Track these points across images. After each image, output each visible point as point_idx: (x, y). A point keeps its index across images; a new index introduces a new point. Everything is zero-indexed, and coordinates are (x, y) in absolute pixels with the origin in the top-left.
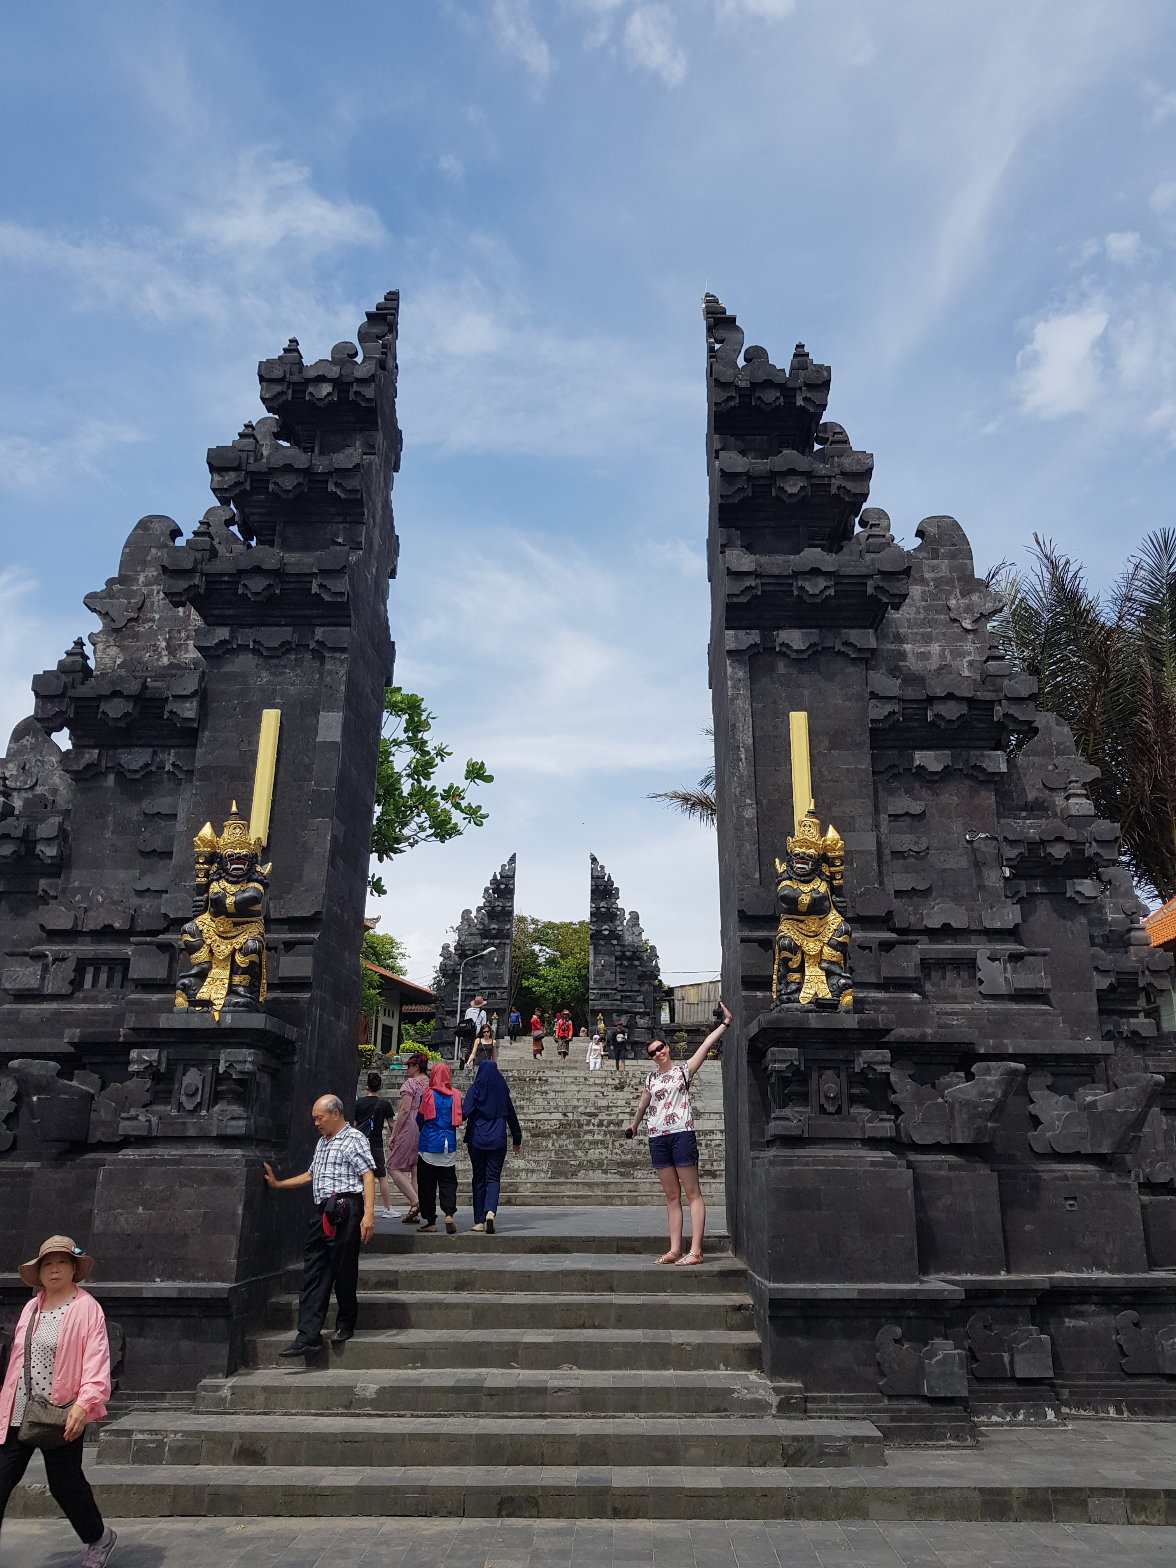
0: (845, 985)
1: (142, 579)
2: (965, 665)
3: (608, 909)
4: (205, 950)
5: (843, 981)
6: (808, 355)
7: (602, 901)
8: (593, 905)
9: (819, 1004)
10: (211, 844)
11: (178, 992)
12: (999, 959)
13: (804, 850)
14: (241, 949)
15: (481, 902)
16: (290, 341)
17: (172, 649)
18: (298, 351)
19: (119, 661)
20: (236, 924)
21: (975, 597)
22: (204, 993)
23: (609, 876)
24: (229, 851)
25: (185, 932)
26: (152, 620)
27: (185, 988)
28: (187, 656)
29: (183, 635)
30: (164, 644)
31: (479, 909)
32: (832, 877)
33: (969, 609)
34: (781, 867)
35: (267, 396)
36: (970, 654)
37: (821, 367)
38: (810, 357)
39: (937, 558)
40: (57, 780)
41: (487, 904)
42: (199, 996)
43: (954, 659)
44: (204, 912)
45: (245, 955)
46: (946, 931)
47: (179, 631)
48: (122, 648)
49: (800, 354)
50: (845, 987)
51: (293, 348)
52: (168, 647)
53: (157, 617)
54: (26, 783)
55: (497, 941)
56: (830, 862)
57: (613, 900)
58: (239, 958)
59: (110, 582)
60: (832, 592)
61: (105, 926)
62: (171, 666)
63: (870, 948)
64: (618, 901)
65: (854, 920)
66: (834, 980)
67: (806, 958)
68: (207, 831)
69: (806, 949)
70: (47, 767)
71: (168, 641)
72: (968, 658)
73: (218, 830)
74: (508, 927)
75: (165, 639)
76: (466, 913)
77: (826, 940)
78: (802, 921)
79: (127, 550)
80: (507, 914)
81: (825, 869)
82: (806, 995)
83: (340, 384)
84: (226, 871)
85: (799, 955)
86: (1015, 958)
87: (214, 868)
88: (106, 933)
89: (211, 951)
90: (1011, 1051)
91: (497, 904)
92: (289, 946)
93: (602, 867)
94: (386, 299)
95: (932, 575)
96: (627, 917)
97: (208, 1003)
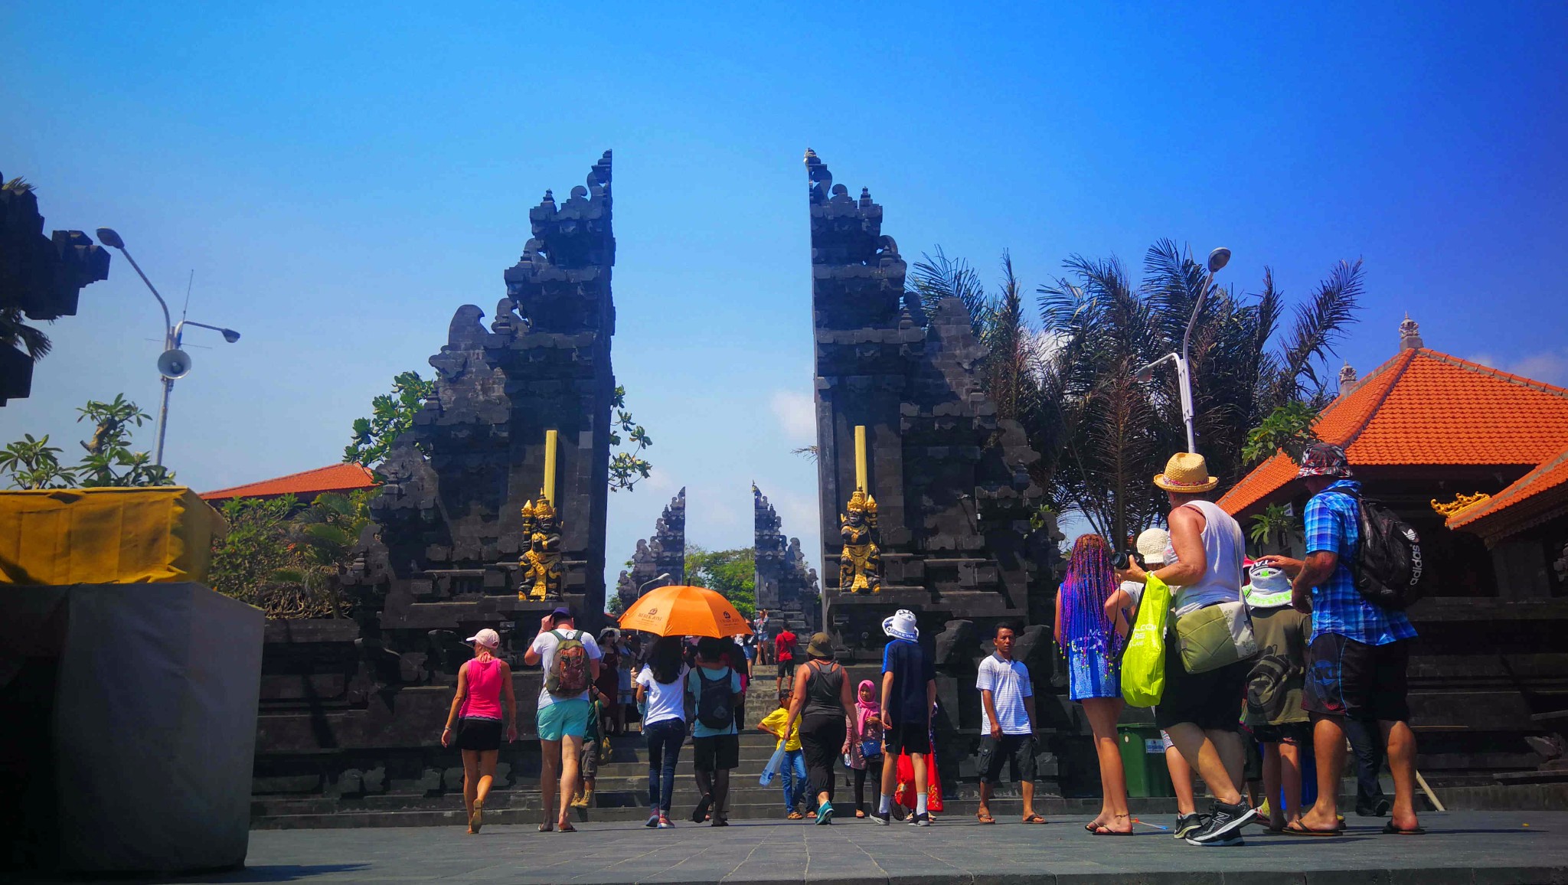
0: (875, 581)
1: (463, 346)
2: (964, 391)
3: (771, 536)
4: (532, 570)
5: (875, 579)
6: (869, 196)
7: (766, 529)
8: (758, 534)
9: (861, 590)
10: (532, 513)
11: (520, 592)
12: (970, 566)
13: (855, 509)
14: (551, 569)
15: (655, 532)
16: (547, 192)
17: (485, 390)
18: (552, 199)
19: (453, 399)
20: (548, 556)
21: (971, 349)
22: (534, 592)
23: (772, 506)
24: (541, 516)
25: (521, 560)
26: (472, 373)
27: (524, 590)
28: (494, 394)
29: (491, 381)
30: (479, 387)
31: (653, 539)
32: (871, 524)
33: (967, 356)
34: (843, 519)
35: (536, 231)
36: (967, 385)
37: (876, 206)
38: (871, 198)
39: (949, 324)
40: (422, 472)
41: (660, 534)
42: (531, 594)
43: (957, 388)
44: (529, 550)
45: (554, 572)
46: (942, 552)
47: (488, 379)
48: (454, 390)
49: (865, 195)
50: (876, 582)
51: (549, 197)
52: (482, 390)
53: (474, 370)
54: (405, 475)
55: (670, 568)
56: (870, 516)
57: (775, 528)
58: (551, 574)
59: (444, 348)
60: (879, 354)
61: (465, 558)
62: (487, 401)
63: (897, 562)
64: (780, 529)
65: (883, 548)
66: (870, 579)
67: (856, 567)
68: (528, 505)
69: (856, 563)
70: (416, 464)
71: (482, 385)
72: (966, 387)
73: (534, 505)
74: (680, 554)
75: (480, 384)
76: (641, 543)
77: (866, 558)
78: (854, 548)
79: (452, 328)
80: (678, 544)
81: (867, 519)
82: (855, 587)
83: (581, 223)
84: (540, 527)
85: (852, 568)
86: (979, 565)
87: (534, 525)
88: (465, 563)
89: (535, 570)
90: (970, 616)
91: (669, 533)
92: (572, 567)
93: (765, 498)
94: (604, 157)
95: (946, 335)
96: (789, 543)
97: (538, 597)
